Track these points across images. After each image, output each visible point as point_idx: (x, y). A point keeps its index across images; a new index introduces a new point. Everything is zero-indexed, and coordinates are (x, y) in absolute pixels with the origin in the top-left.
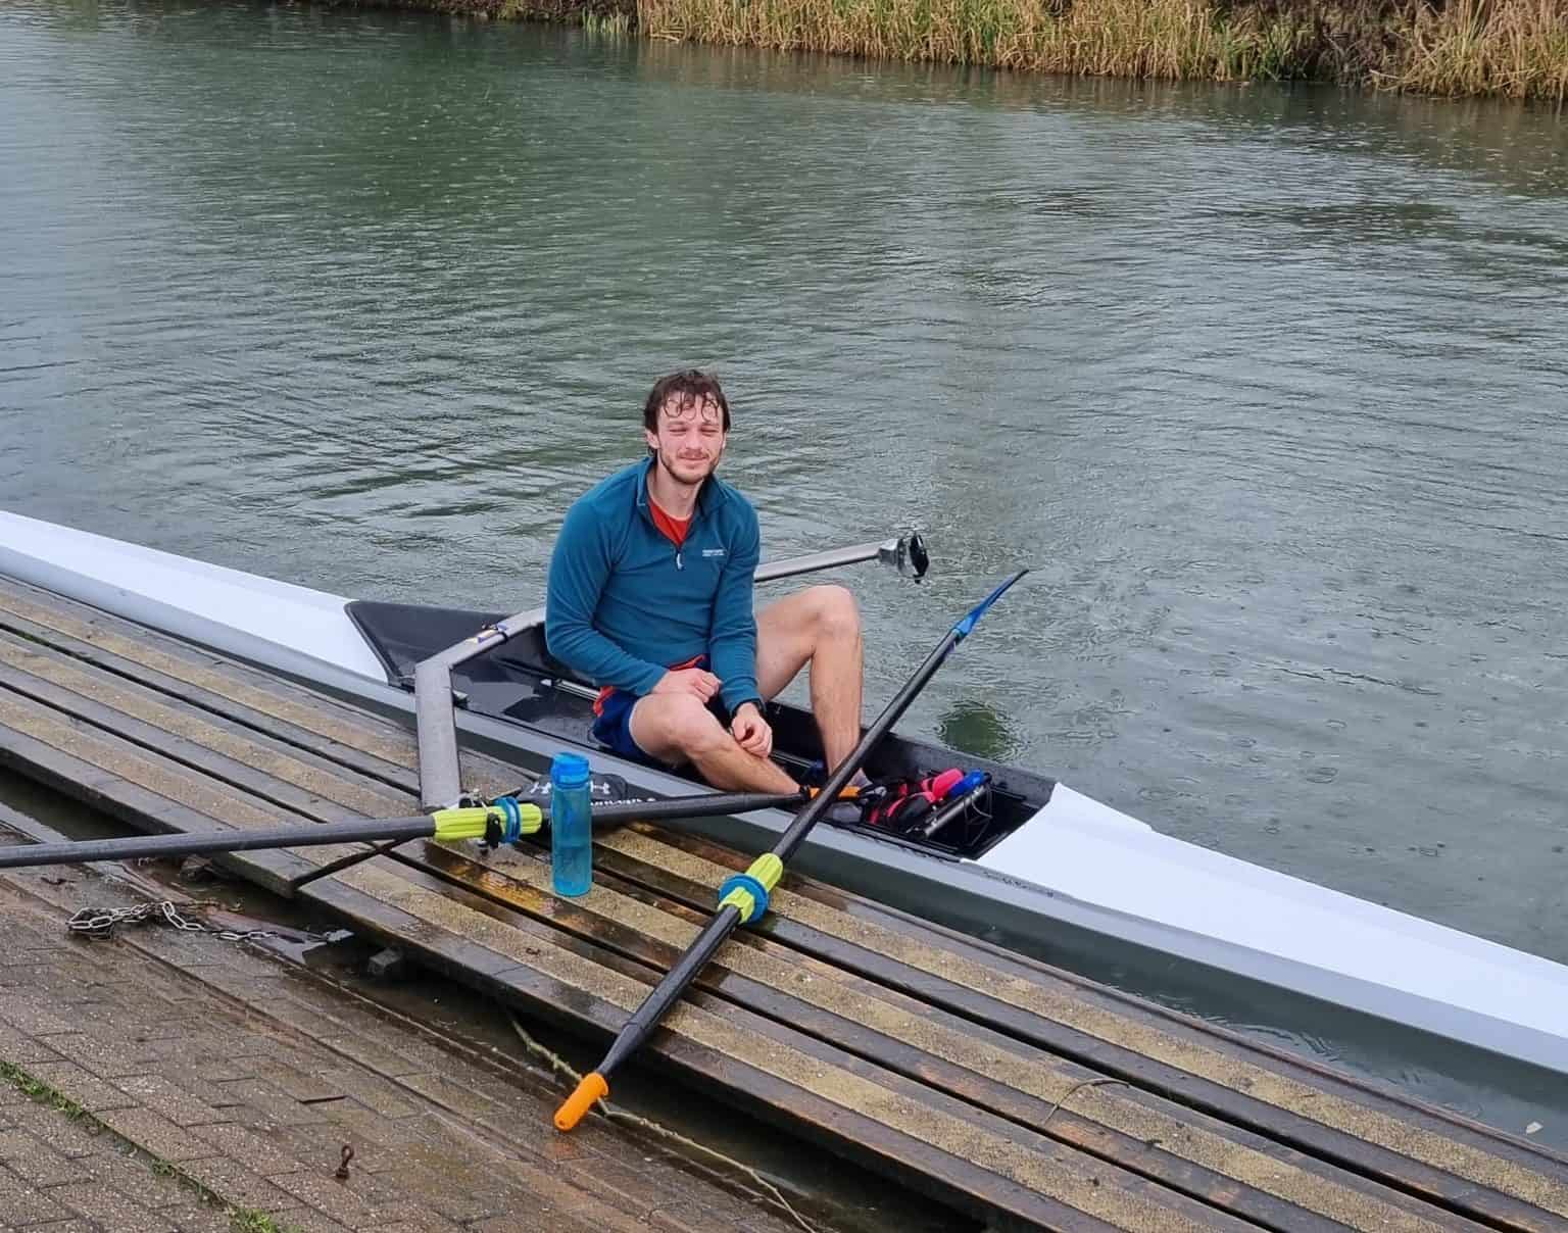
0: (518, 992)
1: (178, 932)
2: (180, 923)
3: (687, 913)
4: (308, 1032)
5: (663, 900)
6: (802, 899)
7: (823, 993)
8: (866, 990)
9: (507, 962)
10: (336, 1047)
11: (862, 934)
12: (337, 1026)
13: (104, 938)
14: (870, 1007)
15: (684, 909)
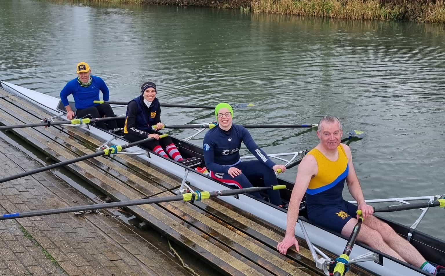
0: (169, 235)
1: (99, 216)
2: (99, 213)
3: (212, 217)
4: (118, 242)
5: (207, 214)
6: (240, 215)
7: (239, 239)
8: (249, 240)
9: (168, 227)
10: (123, 246)
11: (252, 225)
12: (126, 241)
13: (81, 216)
14: (249, 244)
15: (211, 216)
